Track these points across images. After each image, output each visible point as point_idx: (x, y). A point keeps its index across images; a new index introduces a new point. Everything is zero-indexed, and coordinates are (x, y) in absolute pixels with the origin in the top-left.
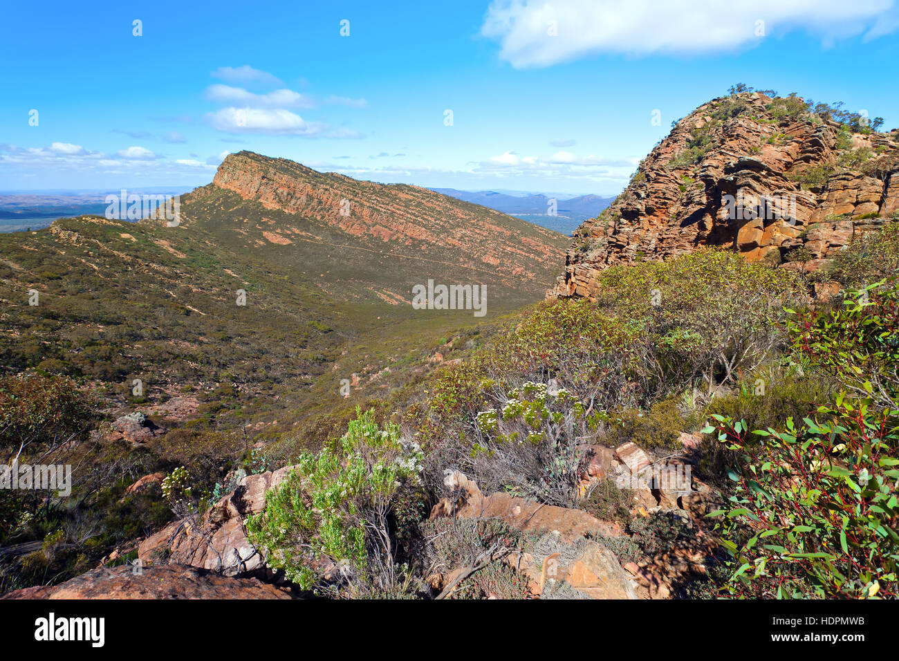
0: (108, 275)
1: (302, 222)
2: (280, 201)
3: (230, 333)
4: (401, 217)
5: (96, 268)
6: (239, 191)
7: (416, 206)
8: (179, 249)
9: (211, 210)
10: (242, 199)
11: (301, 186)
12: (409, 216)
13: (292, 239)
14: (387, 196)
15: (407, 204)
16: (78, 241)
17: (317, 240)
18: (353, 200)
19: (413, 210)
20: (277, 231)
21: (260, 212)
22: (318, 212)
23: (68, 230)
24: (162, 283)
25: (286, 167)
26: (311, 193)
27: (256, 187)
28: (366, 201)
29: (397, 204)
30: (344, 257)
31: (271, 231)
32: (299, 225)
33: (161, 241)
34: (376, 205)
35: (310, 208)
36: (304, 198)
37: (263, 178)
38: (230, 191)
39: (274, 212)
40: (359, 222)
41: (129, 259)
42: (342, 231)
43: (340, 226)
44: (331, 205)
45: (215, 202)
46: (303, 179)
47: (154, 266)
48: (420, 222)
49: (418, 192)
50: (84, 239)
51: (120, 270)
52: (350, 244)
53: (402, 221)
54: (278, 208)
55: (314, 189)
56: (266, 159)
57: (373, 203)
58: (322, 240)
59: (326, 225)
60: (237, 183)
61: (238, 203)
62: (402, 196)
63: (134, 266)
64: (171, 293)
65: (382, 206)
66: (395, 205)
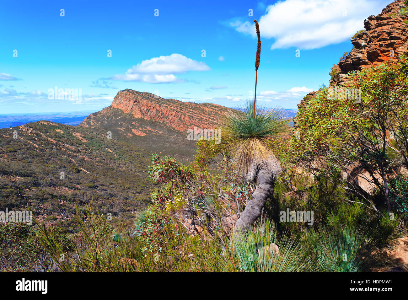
0: (41, 150)
1: (153, 124)
2: (142, 113)
3: (97, 183)
4: (206, 120)
5: (37, 146)
6: (122, 109)
7: (214, 115)
8: (85, 138)
9: (108, 118)
10: (124, 112)
11: (153, 105)
12: (210, 120)
13: (146, 133)
14: (199, 110)
15: (209, 114)
16: (31, 133)
17: (160, 134)
18: (180, 112)
19: (213, 117)
20: (140, 129)
21: (132, 119)
22: (162, 119)
23: (28, 127)
24: (69, 155)
25: (147, 96)
26: (158, 109)
27: (131, 107)
28: (187, 112)
29: (204, 114)
30: (173, 143)
31: (136, 129)
32: (151, 125)
33: (77, 133)
34: (193, 114)
35: (157, 117)
36: (155, 112)
37: (135, 102)
38: (118, 109)
39: (139, 119)
40: (183, 124)
41: (54, 142)
42: (174, 129)
43: (172, 126)
44: (168, 115)
45: (110, 115)
46: (155, 102)
47: (67, 145)
48: (216, 123)
49: (216, 107)
50: (35, 132)
51: (49, 148)
52: (177, 136)
53: (206, 123)
54: (141, 117)
55: (160, 107)
56: (138, 93)
57: (191, 114)
58: (163, 133)
59: (165, 125)
60: (122, 105)
61: (121, 115)
62: (207, 109)
63: (57, 146)
64: (73, 160)
65: (196, 115)
66: (203, 114)
